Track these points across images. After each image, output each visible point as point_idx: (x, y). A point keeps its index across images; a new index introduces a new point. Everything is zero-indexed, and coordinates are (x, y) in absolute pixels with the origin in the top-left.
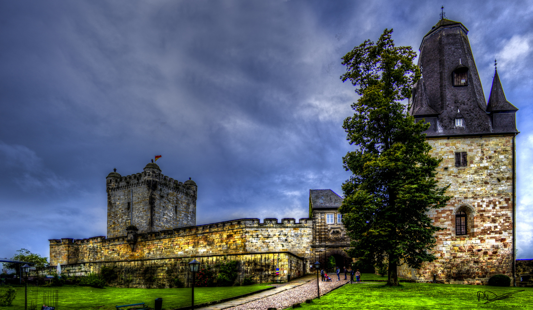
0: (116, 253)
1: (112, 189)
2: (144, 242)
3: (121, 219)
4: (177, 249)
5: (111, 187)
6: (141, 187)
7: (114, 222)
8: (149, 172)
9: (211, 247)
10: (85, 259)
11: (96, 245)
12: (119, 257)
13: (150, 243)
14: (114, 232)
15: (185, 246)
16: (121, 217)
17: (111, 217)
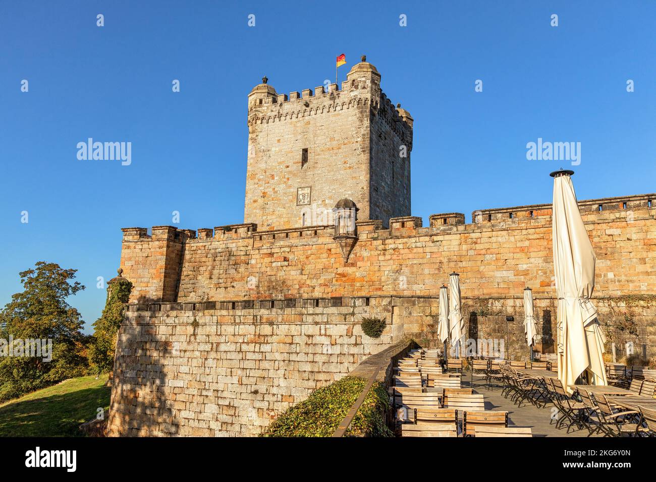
0: (294, 268)
2: (380, 242)
3: (282, 186)
4: (489, 264)
6: (339, 114)
7: (264, 193)
8: (365, 81)
9: (609, 263)
10: (200, 277)
12: (305, 277)
13: (401, 246)
14: (263, 215)
15: (518, 255)
16: (284, 182)
17: (256, 181)
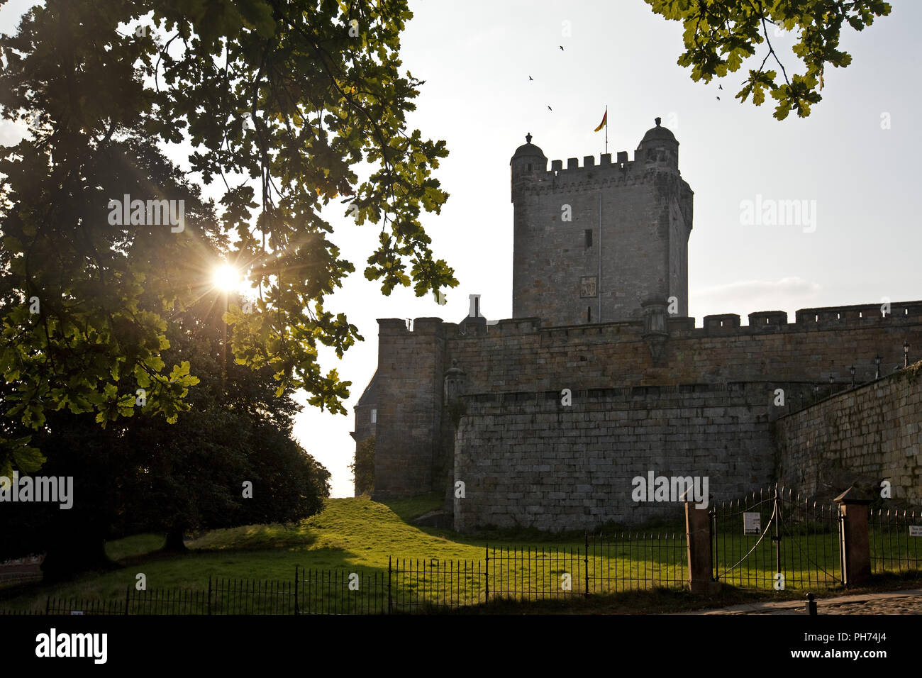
0: (593, 368)
1: (534, 188)
3: (561, 274)
5: (531, 184)
6: (631, 190)
7: (537, 282)
8: (664, 152)
11: (516, 342)
14: (536, 308)
16: (563, 269)
17: (526, 267)
